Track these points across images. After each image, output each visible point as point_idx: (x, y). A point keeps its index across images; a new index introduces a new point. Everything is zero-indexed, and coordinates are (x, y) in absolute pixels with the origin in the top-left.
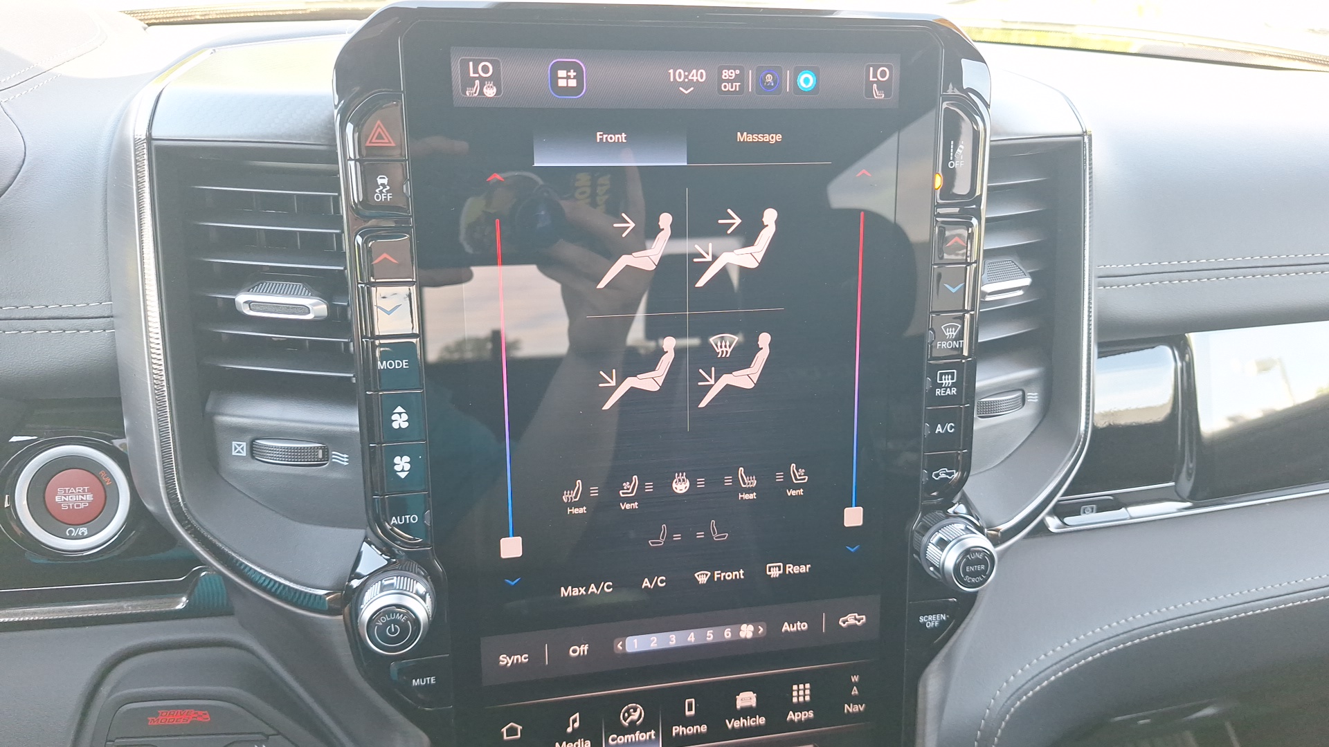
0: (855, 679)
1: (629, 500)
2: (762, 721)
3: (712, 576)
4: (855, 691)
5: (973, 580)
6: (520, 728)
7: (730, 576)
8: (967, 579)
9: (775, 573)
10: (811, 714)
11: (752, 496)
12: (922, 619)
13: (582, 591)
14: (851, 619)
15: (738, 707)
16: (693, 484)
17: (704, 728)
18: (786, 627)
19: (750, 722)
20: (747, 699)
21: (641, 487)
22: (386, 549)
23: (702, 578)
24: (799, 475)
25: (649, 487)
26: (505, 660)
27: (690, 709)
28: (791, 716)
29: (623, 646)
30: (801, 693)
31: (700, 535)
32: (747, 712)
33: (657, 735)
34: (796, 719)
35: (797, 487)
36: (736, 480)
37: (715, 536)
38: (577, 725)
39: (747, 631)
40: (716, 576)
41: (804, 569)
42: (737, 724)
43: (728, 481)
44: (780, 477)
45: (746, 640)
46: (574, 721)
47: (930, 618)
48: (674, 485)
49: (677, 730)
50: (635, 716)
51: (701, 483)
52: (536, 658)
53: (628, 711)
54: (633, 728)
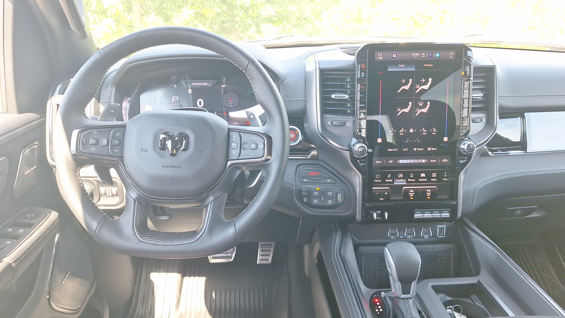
0: (445, 173)
1: (402, 133)
2: (426, 180)
3: (417, 149)
4: (445, 176)
5: (471, 150)
6: (379, 176)
7: (420, 149)
8: (469, 150)
9: (429, 149)
10: (436, 180)
11: (425, 134)
12: (460, 161)
13: (392, 150)
14: (445, 160)
15: (421, 176)
16: (414, 131)
17: (414, 180)
18: (431, 161)
19: (423, 180)
20: (423, 175)
21: (404, 130)
22: (357, 138)
23: (415, 149)
24: (435, 130)
25: (405, 131)
26: (377, 162)
27: (412, 176)
28: (432, 179)
29: (399, 161)
30: (434, 175)
31: (415, 141)
32: (423, 178)
33: (405, 180)
34: (433, 180)
35: (434, 132)
36: (422, 130)
37: (418, 141)
38: (390, 176)
39: (423, 161)
40: (418, 149)
41: (435, 149)
42: (421, 180)
43: (421, 130)
44: (431, 130)
45: (423, 163)
46: (389, 176)
47: (461, 161)
48: (410, 131)
49: (409, 180)
50: (401, 176)
51: (415, 130)
52: (383, 162)
53: (399, 175)
54: (400, 178)
